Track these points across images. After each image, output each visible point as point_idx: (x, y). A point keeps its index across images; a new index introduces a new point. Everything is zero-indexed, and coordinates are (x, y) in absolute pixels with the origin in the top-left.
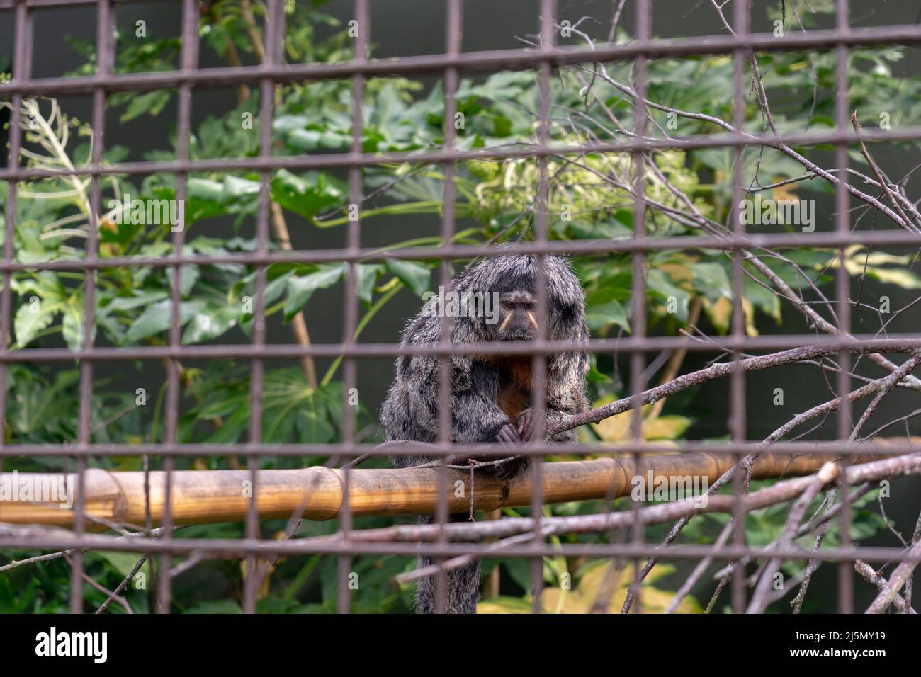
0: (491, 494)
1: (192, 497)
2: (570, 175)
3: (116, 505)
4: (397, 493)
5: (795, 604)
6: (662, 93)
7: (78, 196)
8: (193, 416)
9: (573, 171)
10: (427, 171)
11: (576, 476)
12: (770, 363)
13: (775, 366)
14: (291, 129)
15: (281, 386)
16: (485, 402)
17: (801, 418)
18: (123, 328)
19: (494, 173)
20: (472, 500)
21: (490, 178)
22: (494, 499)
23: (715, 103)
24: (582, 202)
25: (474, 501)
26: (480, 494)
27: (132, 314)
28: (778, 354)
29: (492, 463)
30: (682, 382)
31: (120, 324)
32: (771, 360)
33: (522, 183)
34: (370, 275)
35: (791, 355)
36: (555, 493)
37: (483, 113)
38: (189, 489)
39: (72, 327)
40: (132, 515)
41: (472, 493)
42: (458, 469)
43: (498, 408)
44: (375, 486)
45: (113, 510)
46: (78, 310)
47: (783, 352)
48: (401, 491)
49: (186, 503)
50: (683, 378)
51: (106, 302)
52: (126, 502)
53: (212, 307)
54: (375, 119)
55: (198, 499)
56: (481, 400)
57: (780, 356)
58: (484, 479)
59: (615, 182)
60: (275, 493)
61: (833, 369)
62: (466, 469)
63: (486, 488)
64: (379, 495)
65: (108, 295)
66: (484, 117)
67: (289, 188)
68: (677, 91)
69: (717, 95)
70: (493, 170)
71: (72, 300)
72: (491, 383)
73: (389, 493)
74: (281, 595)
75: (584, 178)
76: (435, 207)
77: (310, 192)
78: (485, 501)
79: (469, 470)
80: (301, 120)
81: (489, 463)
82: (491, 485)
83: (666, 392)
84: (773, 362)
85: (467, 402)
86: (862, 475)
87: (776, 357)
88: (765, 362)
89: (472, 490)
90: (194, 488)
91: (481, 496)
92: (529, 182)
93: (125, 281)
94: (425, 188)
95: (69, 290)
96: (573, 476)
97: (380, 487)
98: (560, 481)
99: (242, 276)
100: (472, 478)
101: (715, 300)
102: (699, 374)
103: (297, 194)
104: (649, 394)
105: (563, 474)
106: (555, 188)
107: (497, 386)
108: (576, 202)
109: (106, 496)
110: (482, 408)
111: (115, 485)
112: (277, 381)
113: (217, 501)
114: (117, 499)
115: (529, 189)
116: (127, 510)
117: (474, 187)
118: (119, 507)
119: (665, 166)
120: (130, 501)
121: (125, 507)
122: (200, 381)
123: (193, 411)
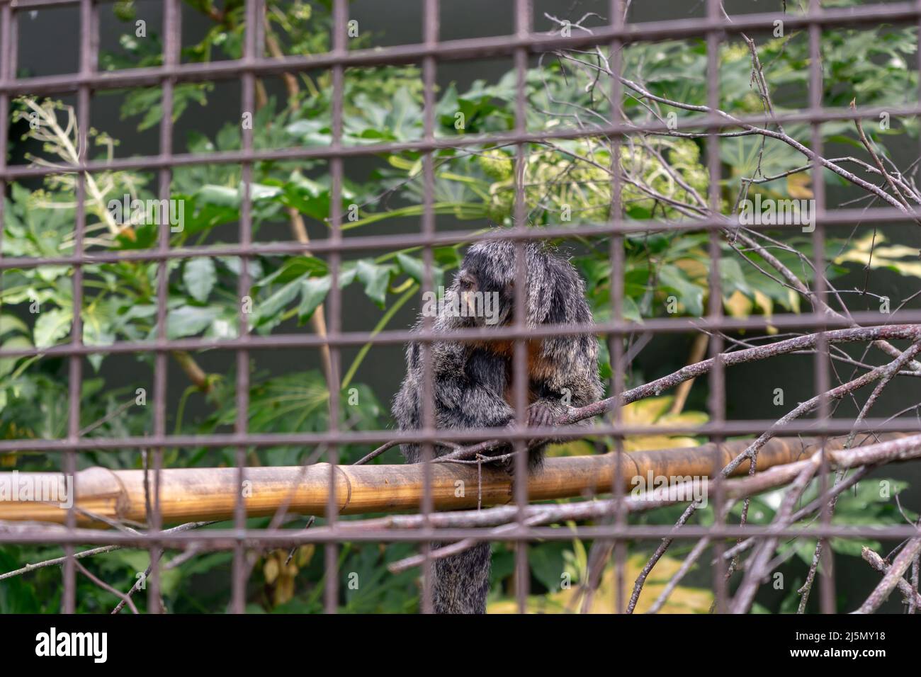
0: (500, 488)
1: (195, 494)
2: (582, 172)
3: (118, 502)
4: (403, 489)
5: (803, 592)
6: (675, 90)
7: (96, 205)
8: (213, 422)
9: (586, 168)
10: (441, 172)
11: (587, 470)
12: (773, 352)
13: (778, 354)
14: (306, 133)
15: (300, 389)
16: (490, 395)
17: (804, 406)
18: (142, 335)
19: (507, 173)
20: (480, 495)
21: (503, 177)
22: (502, 494)
23: (730, 98)
24: (596, 200)
25: (482, 496)
26: (488, 489)
27: (150, 321)
28: (781, 342)
29: (499, 457)
30: (686, 373)
31: (139, 331)
32: (774, 349)
33: (536, 182)
34: (384, 276)
35: (794, 343)
36: (565, 488)
37: (496, 113)
38: (192, 487)
39: (92, 335)
40: (134, 512)
41: (480, 488)
42: (466, 464)
43: (504, 402)
44: (381, 482)
45: (115, 508)
46: (97, 318)
47: (786, 341)
48: (408, 486)
49: (190, 500)
50: (688, 369)
51: (124, 310)
52: (128, 500)
53: (229, 312)
54: (389, 121)
55: (201, 496)
56: (486, 394)
57: (783, 344)
58: (493, 474)
59: (626, 179)
60: (280, 490)
61: (842, 359)
62: (474, 464)
63: (495, 482)
64: (386, 490)
65: (126, 303)
66: (497, 117)
67: (303, 192)
68: (691, 88)
69: (731, 91)
70: (507, 170)
71: (92, 308)
72: (496, 377)
73: (397, 488)
74: (305, 599)
75: (597, 175)
76: (451, 208)
77: (324, 195)
78: (494, 496)
79: (477, 464)
80: (316, 125)
81: (496, 458)
82: (500, 479)
83: (671, 383)
84: (776, 350)
85: (472, 396)
86: (857, 458)
87: (779, 346)
88: (768, 351)
89: (480, 485)
90: (197, 486)
91: (490, 491)
92: (543, 180)
93: (143, 287)
94: (442, 189)
95: (88, 299)
96: (583, 470)
97: (386, 483)
98: (570, 475)
99: (258, 280)
100: (480, 473)
101: (730, 295)
102: (703, 364)
103: (311, 198)
104: (654, 385)
105: (573, 468)
106: (568, 185)
107: (502, 380)
108: (590, 200)
109: (108, 494)
110: (487, 401)
111: (117, 483)
112: (297, 385)
113: (220, 498)
114: (119, 497)
115: (542, 187)
116: (129, 508)
117: (488, 187)
118: (121, 505)
119: (679, 162)
120: (131, 498)
121: (127, 505)
122: (221, 387)
123: (213, 416)
